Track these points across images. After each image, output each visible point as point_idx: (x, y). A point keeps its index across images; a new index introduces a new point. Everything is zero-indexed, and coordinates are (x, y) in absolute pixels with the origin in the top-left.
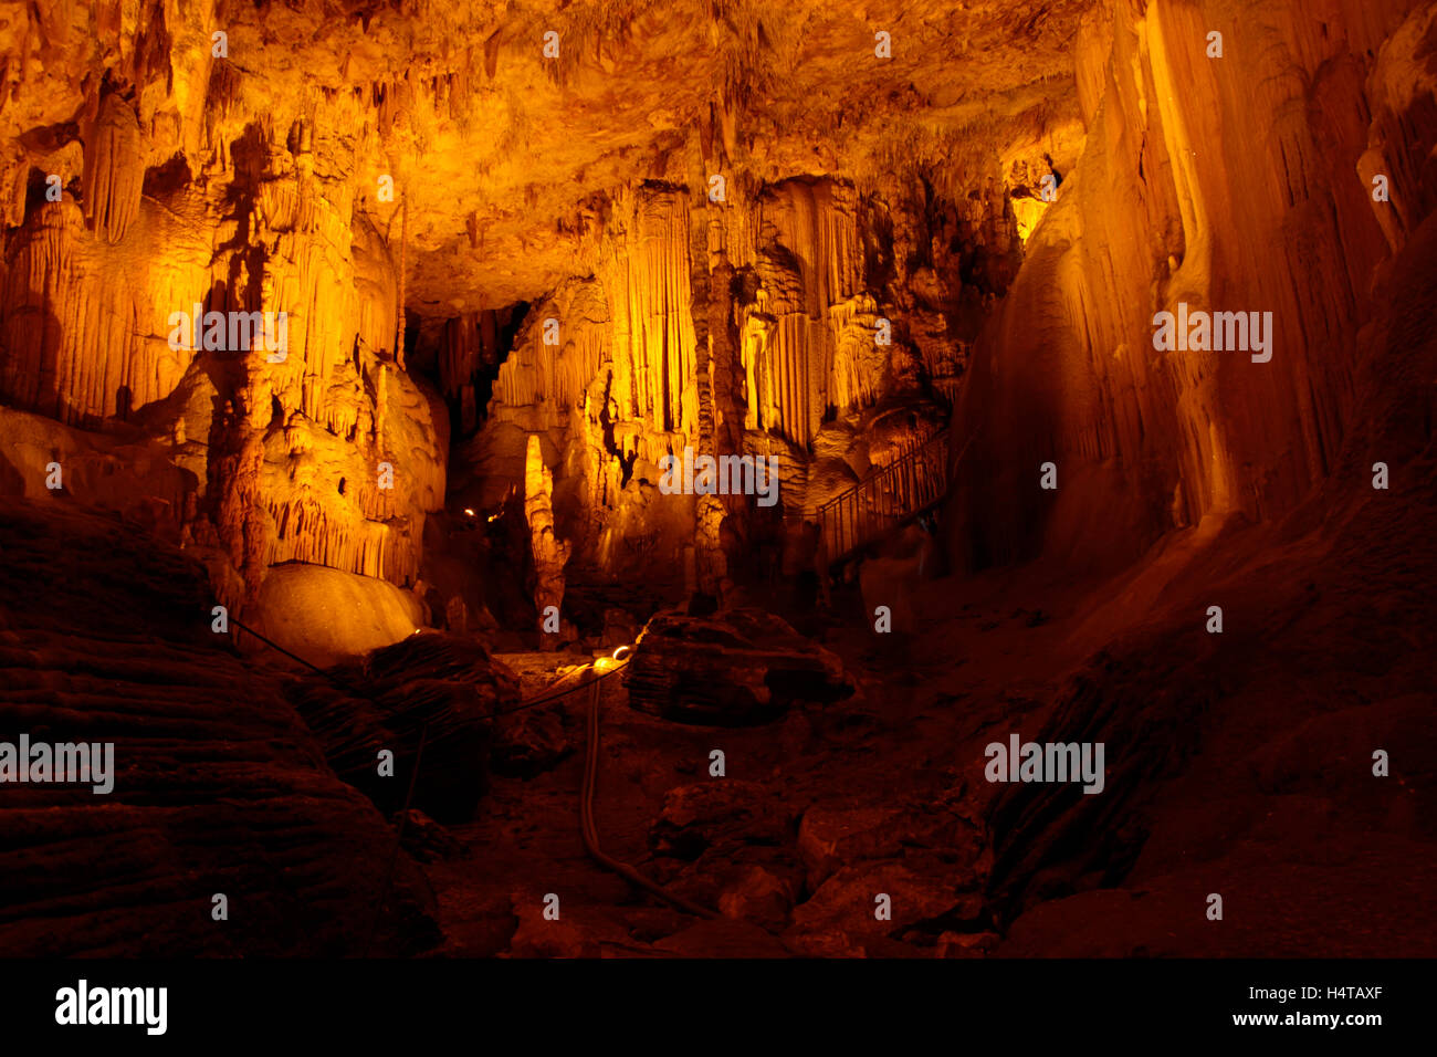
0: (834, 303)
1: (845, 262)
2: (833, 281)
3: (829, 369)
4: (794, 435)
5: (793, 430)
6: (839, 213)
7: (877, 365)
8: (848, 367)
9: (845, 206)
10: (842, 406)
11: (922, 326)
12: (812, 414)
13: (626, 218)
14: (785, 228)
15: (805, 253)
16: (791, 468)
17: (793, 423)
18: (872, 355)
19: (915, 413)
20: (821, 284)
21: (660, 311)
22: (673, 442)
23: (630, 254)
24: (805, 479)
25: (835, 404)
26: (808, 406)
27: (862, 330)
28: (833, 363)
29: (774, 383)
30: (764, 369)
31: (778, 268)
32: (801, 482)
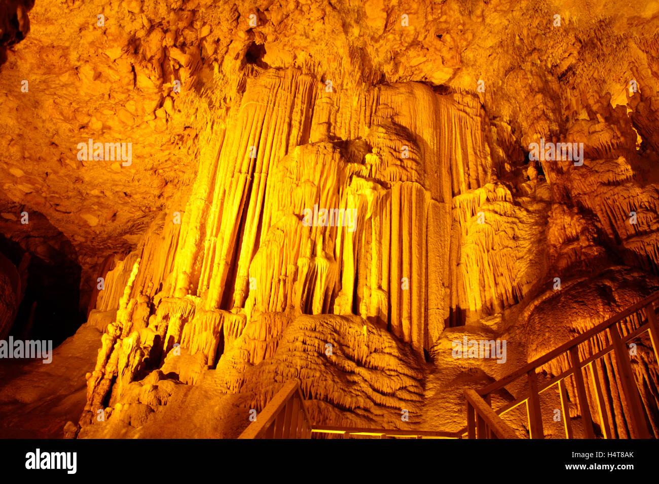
0: (459, 193)
1: (471, 158)
2: (458, 174)
3: (454, 263)
4: (406, 331)
5: (405, 323)
6: (462, 114)
7: (520, 255)
8: (480, 261)
9: (468, 110)
10: (472, 308)
11: (592, 179)
12: (432, 311)
13: (231, 94)
14: (404, 110)
15: (427, 135)
16: (399, 374)
17: (405, 314)
18: (512, 243)
19: (608, 283)
20: (444, 171)
21: (244, 169)
22: (226, 324)
23: (228, 127)
24: (422, 396)
25: (463, 307)
26: (427, 300)
27: (497, 216)
28: (459, 258)
29: (380, 259)
30: (368, 243)
31: (394, 137)
32: (415, 398)
